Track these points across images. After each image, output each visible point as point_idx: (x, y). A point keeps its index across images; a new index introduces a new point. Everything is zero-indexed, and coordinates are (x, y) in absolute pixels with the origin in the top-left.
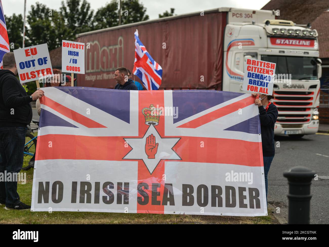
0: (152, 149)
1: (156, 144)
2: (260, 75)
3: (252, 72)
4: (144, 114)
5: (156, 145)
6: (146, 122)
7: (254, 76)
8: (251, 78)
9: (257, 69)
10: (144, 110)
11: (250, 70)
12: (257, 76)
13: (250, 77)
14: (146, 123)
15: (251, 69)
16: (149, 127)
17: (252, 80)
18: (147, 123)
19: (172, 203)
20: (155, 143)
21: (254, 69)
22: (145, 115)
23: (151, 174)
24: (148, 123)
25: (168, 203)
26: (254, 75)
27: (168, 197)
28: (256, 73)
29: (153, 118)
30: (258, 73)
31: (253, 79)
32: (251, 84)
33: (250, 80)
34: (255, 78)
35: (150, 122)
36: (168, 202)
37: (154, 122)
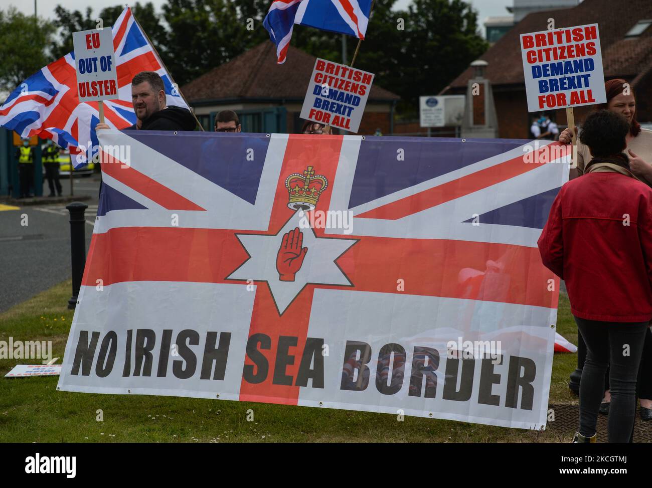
0: (292, 259)
1: (302, 249)
2: (563, 63)
3: (540, 64)
4: (288, 187)
5: (303, 251)
6: (289, 203)
7: (548, 70)
8: (542, 78)
9: (551, 53)
10: (289, 180)
11: (535, 60)
12: (556, 69)
13: (540, 76)
14: (289, 205)
15: (537, 56)
16: (295, 213)
17: (545, 82)
18: (291, 206)
19: (319, 383)
20: (301, 246)
21: (544, 54)
22: (289, 189)
23: (281, 315)
24: (294, 206)
25: (310, 381)
26: (549, 68)
27: (312, 367)
28: (552, 61)
29: (306, 196)
30: (556, 62)
31: (547, 79)
32: (547, 91)
33: (540, 82)
34: (553, 75)
35: (298, 203)
36: (309, 379)
37: (305, 204)
